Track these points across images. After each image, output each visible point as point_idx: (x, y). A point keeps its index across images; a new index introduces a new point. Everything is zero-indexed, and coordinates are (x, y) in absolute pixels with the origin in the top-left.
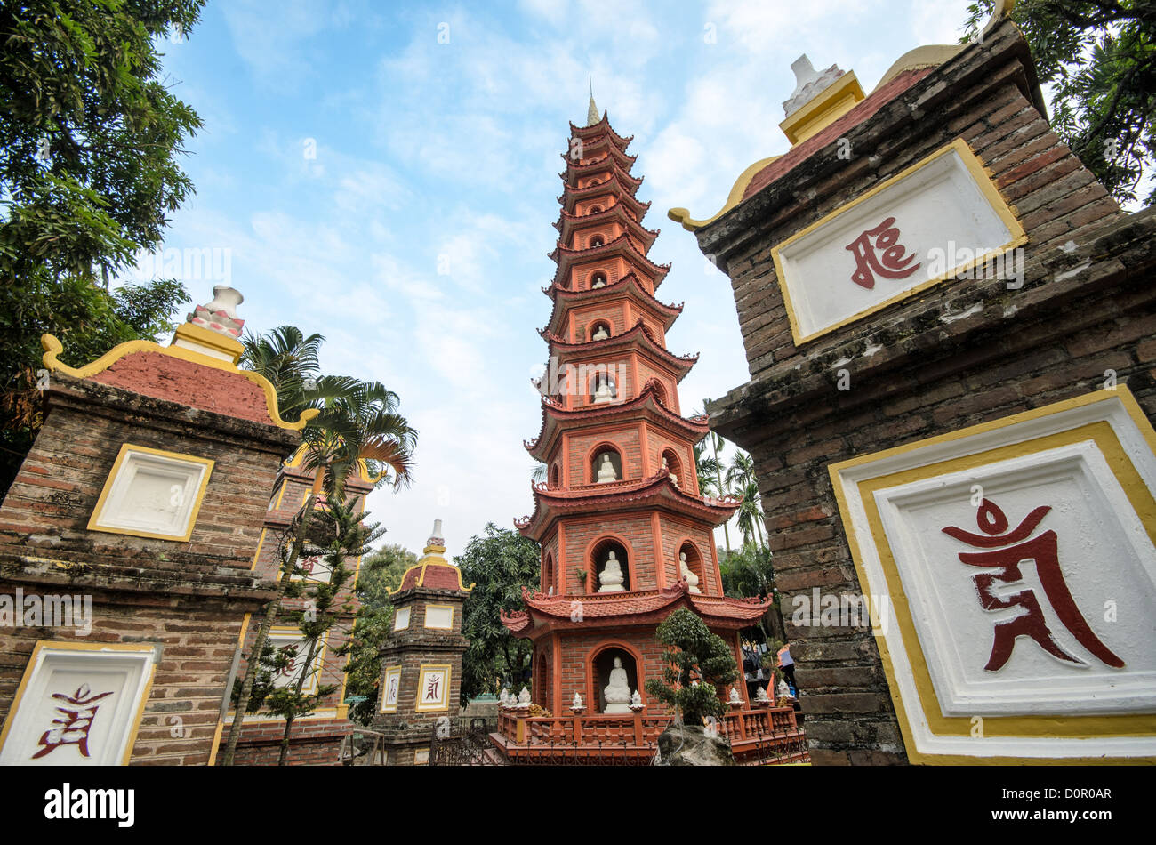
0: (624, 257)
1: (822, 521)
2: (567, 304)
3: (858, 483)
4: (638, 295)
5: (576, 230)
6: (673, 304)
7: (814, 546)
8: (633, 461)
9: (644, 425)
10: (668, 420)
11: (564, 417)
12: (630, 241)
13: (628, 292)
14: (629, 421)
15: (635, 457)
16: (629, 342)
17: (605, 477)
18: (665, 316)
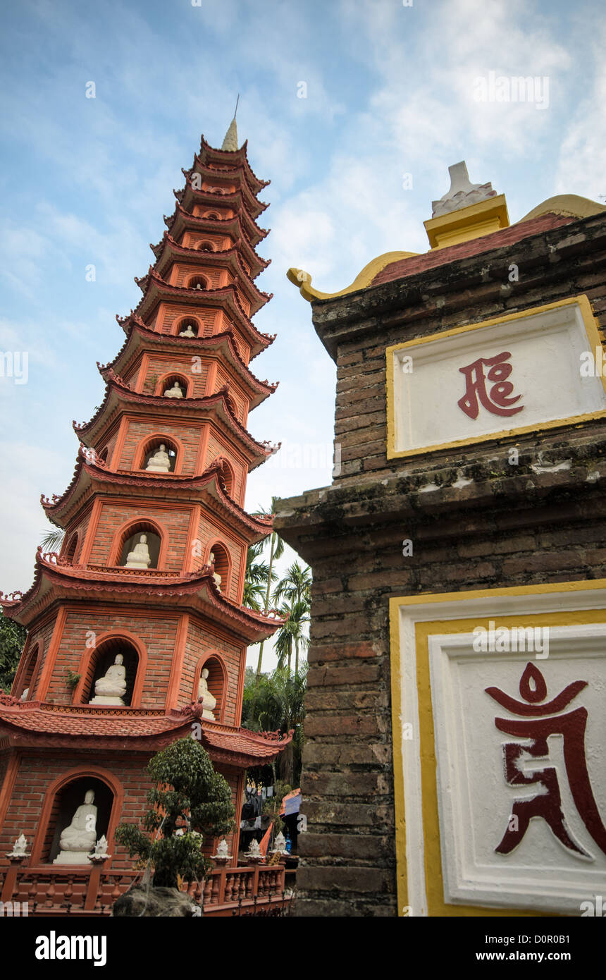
0: (225, 312)
1: (369, 660)
2: (143, 344)
3: (416, 623)
4: (230, 359)
5: (178, 262)
6: (266, 381)
7: (355, 686)
8: (174, 549)
9: (198, 510)
10: (227, 511)
11: (103, 478)
12: (236, 295)
13: (219, 353)
14: (182, 501)
15: (178, 545)
16: (206, 410)
17: (135, 561)
18: (254, 391)
